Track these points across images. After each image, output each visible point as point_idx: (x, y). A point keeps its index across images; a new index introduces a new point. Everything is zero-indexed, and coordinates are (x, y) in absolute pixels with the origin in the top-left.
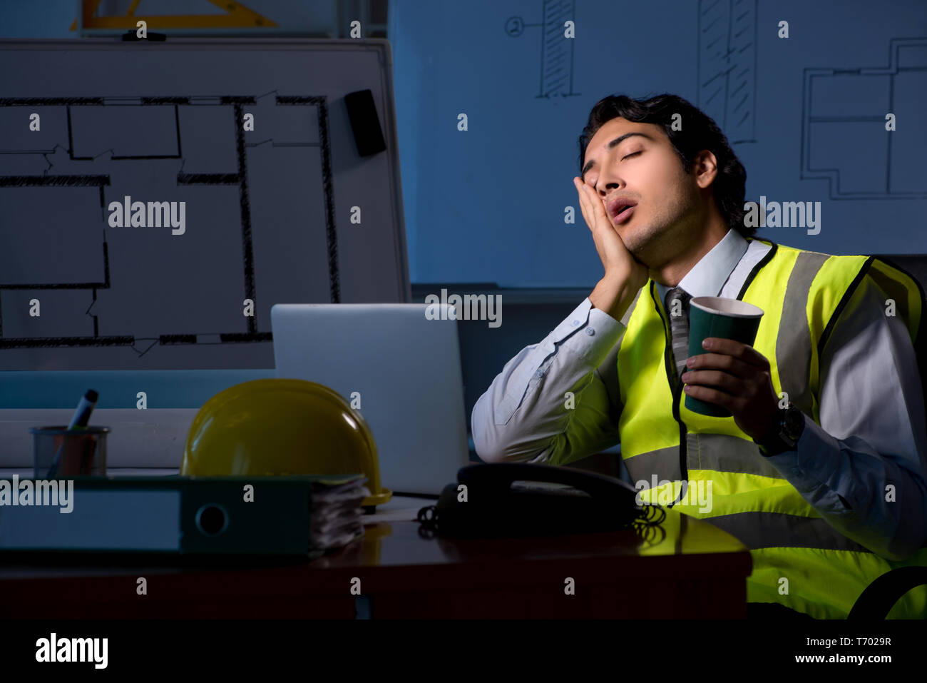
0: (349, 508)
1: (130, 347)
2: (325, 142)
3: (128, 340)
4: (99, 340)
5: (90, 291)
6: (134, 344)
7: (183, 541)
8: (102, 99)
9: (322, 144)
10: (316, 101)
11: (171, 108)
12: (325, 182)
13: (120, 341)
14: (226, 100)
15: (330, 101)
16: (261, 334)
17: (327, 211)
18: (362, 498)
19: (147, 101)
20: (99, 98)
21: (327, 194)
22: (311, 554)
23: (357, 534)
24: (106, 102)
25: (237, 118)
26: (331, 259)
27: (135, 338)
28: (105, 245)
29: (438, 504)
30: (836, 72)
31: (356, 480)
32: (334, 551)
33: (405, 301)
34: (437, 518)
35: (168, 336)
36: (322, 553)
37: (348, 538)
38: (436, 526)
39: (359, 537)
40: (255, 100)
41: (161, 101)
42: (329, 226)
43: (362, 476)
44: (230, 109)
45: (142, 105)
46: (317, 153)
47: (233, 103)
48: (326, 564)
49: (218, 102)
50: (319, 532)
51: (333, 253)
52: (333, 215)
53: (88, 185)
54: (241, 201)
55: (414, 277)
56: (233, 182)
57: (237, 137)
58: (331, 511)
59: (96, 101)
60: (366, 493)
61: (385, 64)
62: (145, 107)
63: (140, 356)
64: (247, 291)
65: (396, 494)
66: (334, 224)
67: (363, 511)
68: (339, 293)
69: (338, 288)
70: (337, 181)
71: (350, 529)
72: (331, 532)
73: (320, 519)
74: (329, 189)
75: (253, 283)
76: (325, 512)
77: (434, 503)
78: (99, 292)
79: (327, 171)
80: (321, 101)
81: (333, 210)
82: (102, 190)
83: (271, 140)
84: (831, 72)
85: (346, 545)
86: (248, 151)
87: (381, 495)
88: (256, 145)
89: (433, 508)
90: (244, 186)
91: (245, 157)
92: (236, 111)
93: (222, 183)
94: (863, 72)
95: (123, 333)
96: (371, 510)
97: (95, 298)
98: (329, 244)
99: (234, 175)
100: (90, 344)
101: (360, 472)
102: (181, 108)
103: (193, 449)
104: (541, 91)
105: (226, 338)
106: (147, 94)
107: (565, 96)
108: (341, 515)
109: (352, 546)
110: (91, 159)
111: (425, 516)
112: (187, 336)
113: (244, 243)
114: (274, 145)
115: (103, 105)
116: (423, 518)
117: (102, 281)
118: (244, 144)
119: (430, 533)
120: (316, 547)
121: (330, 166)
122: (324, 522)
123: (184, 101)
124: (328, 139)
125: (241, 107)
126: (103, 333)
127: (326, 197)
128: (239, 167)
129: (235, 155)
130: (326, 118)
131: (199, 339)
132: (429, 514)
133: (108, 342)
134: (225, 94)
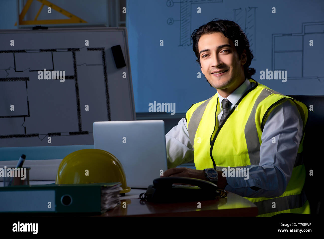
0: (115, 195)
1: (37, 138)
2: (105, 64)
3: (37, 135)
4: (27, 135)
5: (23, 118)
6: (39, 137)
7: (56, 208)
8: (26, 50)
9: (104, 64)
10: (101, 49)
11: (50, 53)
12: (105, 78)
13: (34, 135)
14: (69, 50)
15: (106, 49)
16: (83, 132)
17: (106, 88)
18: (120, 191)
19: (42, 51)
20: (25, 50)
21: (106, 82)
22: (102, 212)
23: (118, 204)
24: (27, 51)
25: (73, 56)
26: (107, 105)
27: (39, 134)
28: (28, 102)
29: (146, 192)
30: (284, 35)
31: (117, 185)
32: (110, 210)
33: (134, 120)
34: (146, 197)
35: (51, 133)
36: (105, 211)
37: (115, 205)
38: (146, 200)
39: (119, 204)
40: (79, 49)
41: (46, 51)
42: (107, 93)
43: (120, 183)
44: (71, 53)
45: (40, 52)
46: (102, 67)
47: (72, 51)
48: (107, 215)
49: (67, 50)
50: (105, 204)
51: (108, 103)
52: (108, 89)
53: (21, 80)
54: (76, 85)
55: (137, 110)
56: (72, 78)
57: (74, 63)
58: (109, 196)
59: (24, 51)
60: (121, 189)
61: (125, 36)
62: (41, 53)
63: (41, 141)
64: (78, 117)
65: (132, 188)
66: (109, 93)
67: (120, 195)
68: (110, 117)
69: (110, 115)
70: (109, 77)
71: (116, 202)
72: (109, 203)
73: (105, 199)
74: (106, 80)
75: (80, 114)
76: (106, 196)
77: (145, 191)
78: (26, 118)
79: (105, 74)
80: (103, 49)
81: (108, 88)
82: (26, 82)
83: (86, 63)
84: (282, 35)
85: (114, 208)
86: (77, 67)
87: (127, 190)
88: (80, 65)
89: (145, 194)
90: (76, 80)
91: (76, 70)
92: (73, 53)
93: (69, 79)
94: (293, 35)
95: (35, 133)
96: (123, 195)
97: (25, 120)
98: (107, 99)
99: (73, 76)
100: (23, 137)
101: (119, 182)
102: (54, 53)
103: (60, 175)
104: (180, 44)
105: (71, 134)
106: (42, 48)
107: (188, 45)
108: (112, 197)
109: (116, 208)
110: (22, 71)
111: (142, 197)
112: (57, 133)
113: (77, 100)
114: (87, 65)
115: (26, 52)
116: (141, 197)
117: (27, 114)
118: (76, 65)
119: (144, 203)
120: (104, 209)
121: (106, 72)
122: (106, 200)
123: (54, 50)
124: (105, 63)
125: (75, 52)
126: (28, 133)
127: (105, 83)
128: (75, 73)
129: (73, 69)
130: (105, 55)
131: (61, 134)
132: (143, 196)
133: (29, 136)
134: (69, 48)
